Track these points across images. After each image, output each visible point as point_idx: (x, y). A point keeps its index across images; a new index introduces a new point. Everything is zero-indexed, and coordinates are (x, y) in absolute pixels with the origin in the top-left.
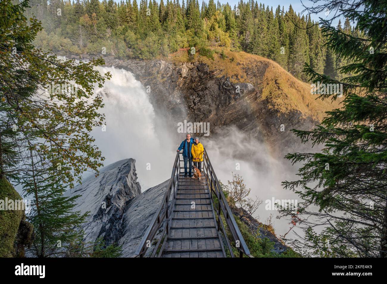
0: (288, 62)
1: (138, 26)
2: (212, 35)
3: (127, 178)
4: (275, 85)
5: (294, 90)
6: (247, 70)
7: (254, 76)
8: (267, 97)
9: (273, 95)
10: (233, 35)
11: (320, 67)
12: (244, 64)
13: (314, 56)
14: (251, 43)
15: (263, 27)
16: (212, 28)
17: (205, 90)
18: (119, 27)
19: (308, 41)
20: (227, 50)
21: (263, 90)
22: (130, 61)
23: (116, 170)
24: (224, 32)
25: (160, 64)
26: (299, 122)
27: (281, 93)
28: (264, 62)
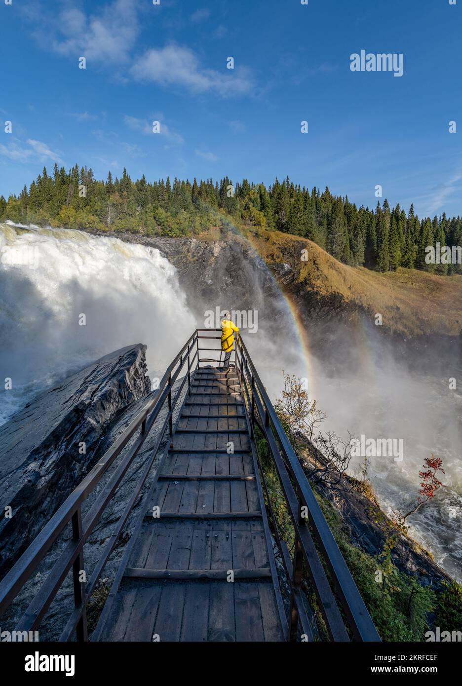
0: (326, 243)
1: (170, 204)
2: (246, 214)
3: (127, 372)
4: (314, 266)
5: (334, 272)
6: (283, 250)
7: (291, 256)
8: (305, 278)
9: (311, 277)
10: (268, 214)
11: (360, 248)
12: (280, 244)
13: (353, 237)
14: (287, 222)
15: (300, 206)
16: (246, 208)
17: (238, 270)
18: (150, 205)
19: (346, 222)
20: (261, 230)
21: (301, 271)
22: (158, 239)
23: (115, 361)
24: (258, 212)
25: (190, 242)
26: (340, 306)
27: (321, 275)
28: (302, 241)
